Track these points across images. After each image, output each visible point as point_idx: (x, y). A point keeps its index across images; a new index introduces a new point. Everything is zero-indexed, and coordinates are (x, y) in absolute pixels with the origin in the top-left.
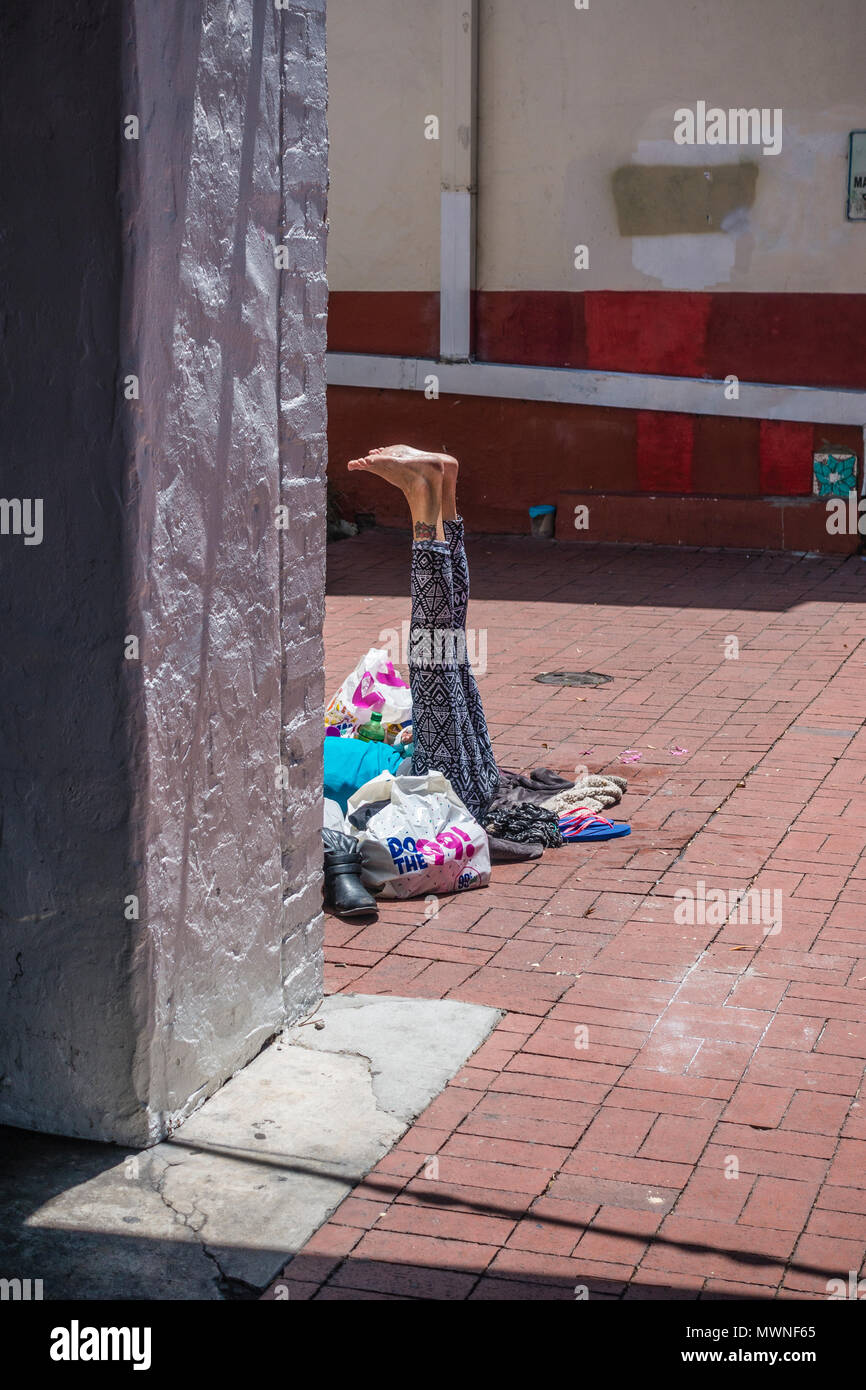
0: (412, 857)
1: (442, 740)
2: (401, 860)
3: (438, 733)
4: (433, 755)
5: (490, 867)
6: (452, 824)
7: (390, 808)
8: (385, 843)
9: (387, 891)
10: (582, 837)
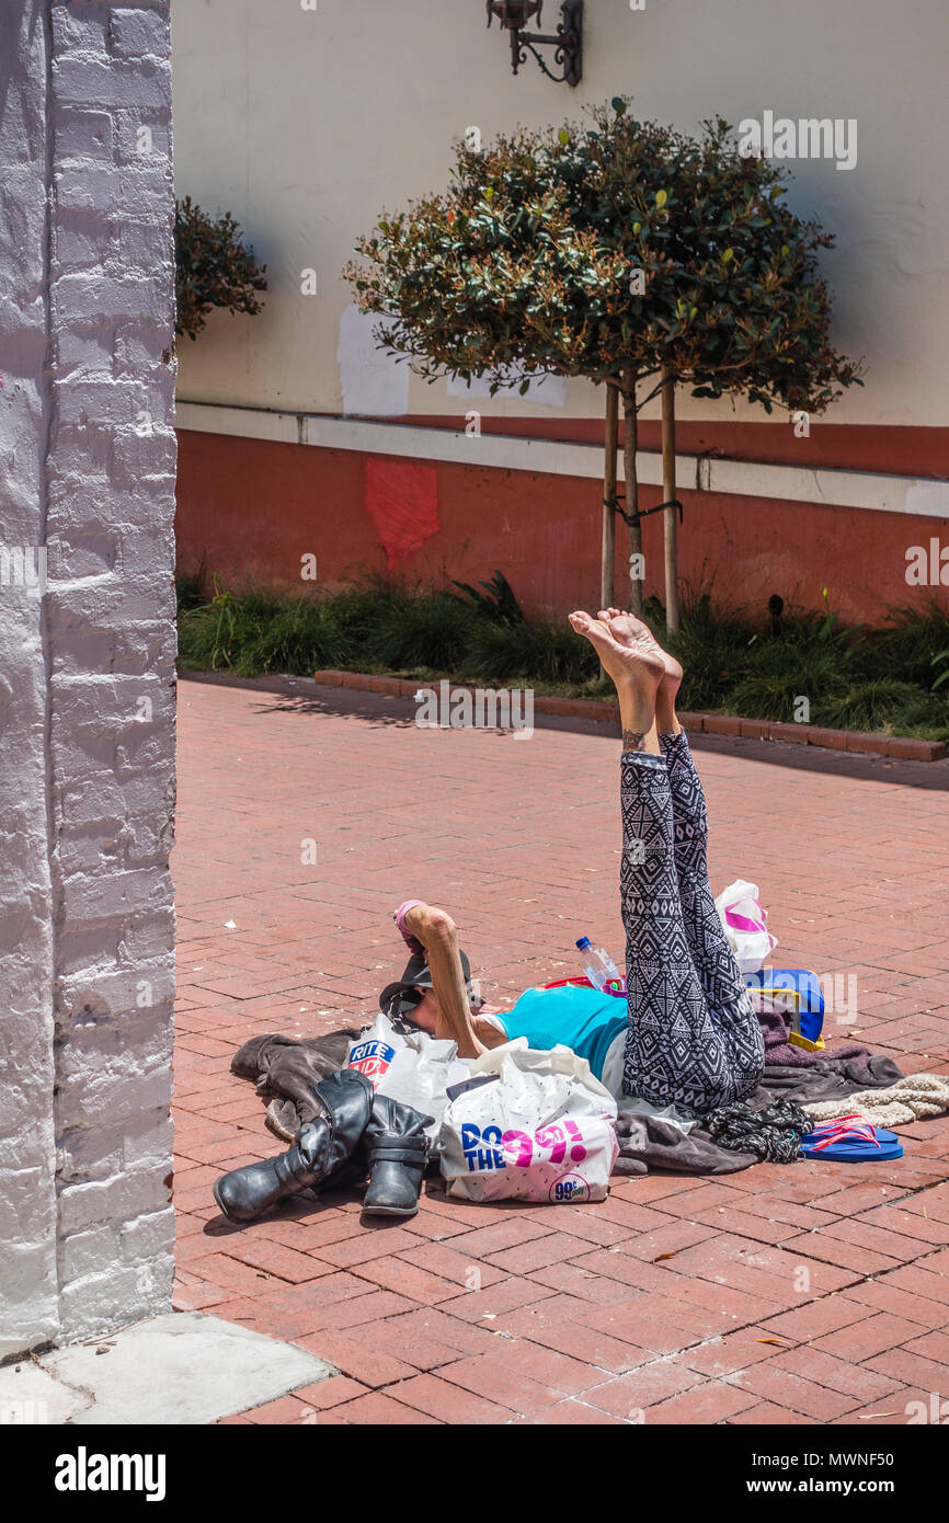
0: (488, 1152)
1: (649, 1004)
2: (474, 1154)
3: (645, 994)
4: (639, 1022)
5: (607, 1179)
6: (567, 1118)
7: (497, 1082)
8: (458, 1130)
9: (458, 1189)
10: (828, 1154)
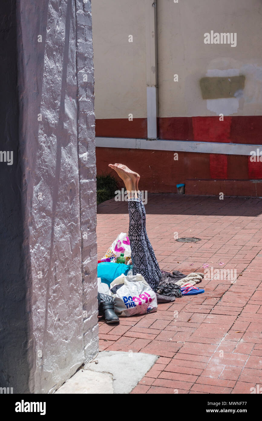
0: (131, 303)
1: (142, 263)
2: (127, 304)
3: (141, 260)
4: (139, 268)
5: (157, 306)
6: (145, 291)
7: (124, 286)
8: (122, 298)
9: (123, 314)
10: (189, 294)
